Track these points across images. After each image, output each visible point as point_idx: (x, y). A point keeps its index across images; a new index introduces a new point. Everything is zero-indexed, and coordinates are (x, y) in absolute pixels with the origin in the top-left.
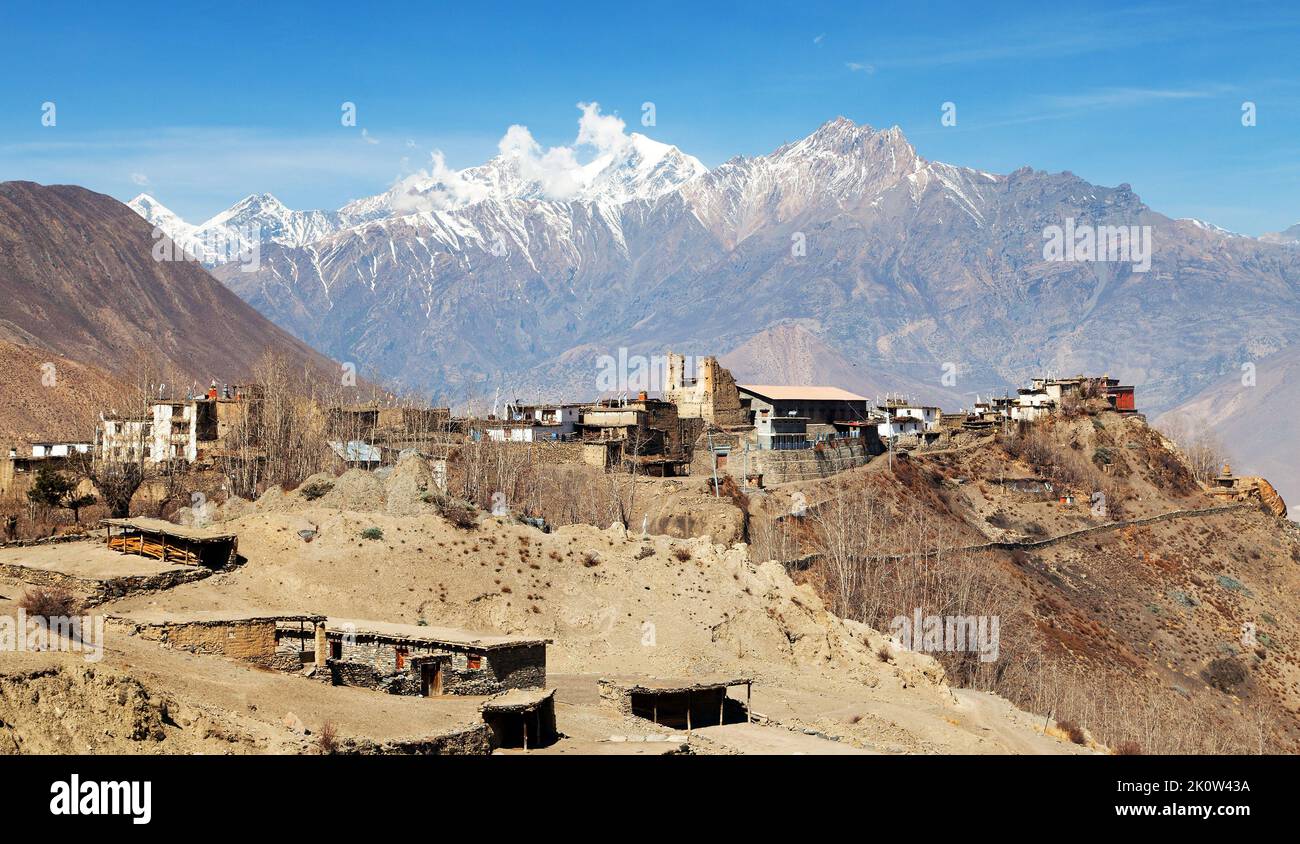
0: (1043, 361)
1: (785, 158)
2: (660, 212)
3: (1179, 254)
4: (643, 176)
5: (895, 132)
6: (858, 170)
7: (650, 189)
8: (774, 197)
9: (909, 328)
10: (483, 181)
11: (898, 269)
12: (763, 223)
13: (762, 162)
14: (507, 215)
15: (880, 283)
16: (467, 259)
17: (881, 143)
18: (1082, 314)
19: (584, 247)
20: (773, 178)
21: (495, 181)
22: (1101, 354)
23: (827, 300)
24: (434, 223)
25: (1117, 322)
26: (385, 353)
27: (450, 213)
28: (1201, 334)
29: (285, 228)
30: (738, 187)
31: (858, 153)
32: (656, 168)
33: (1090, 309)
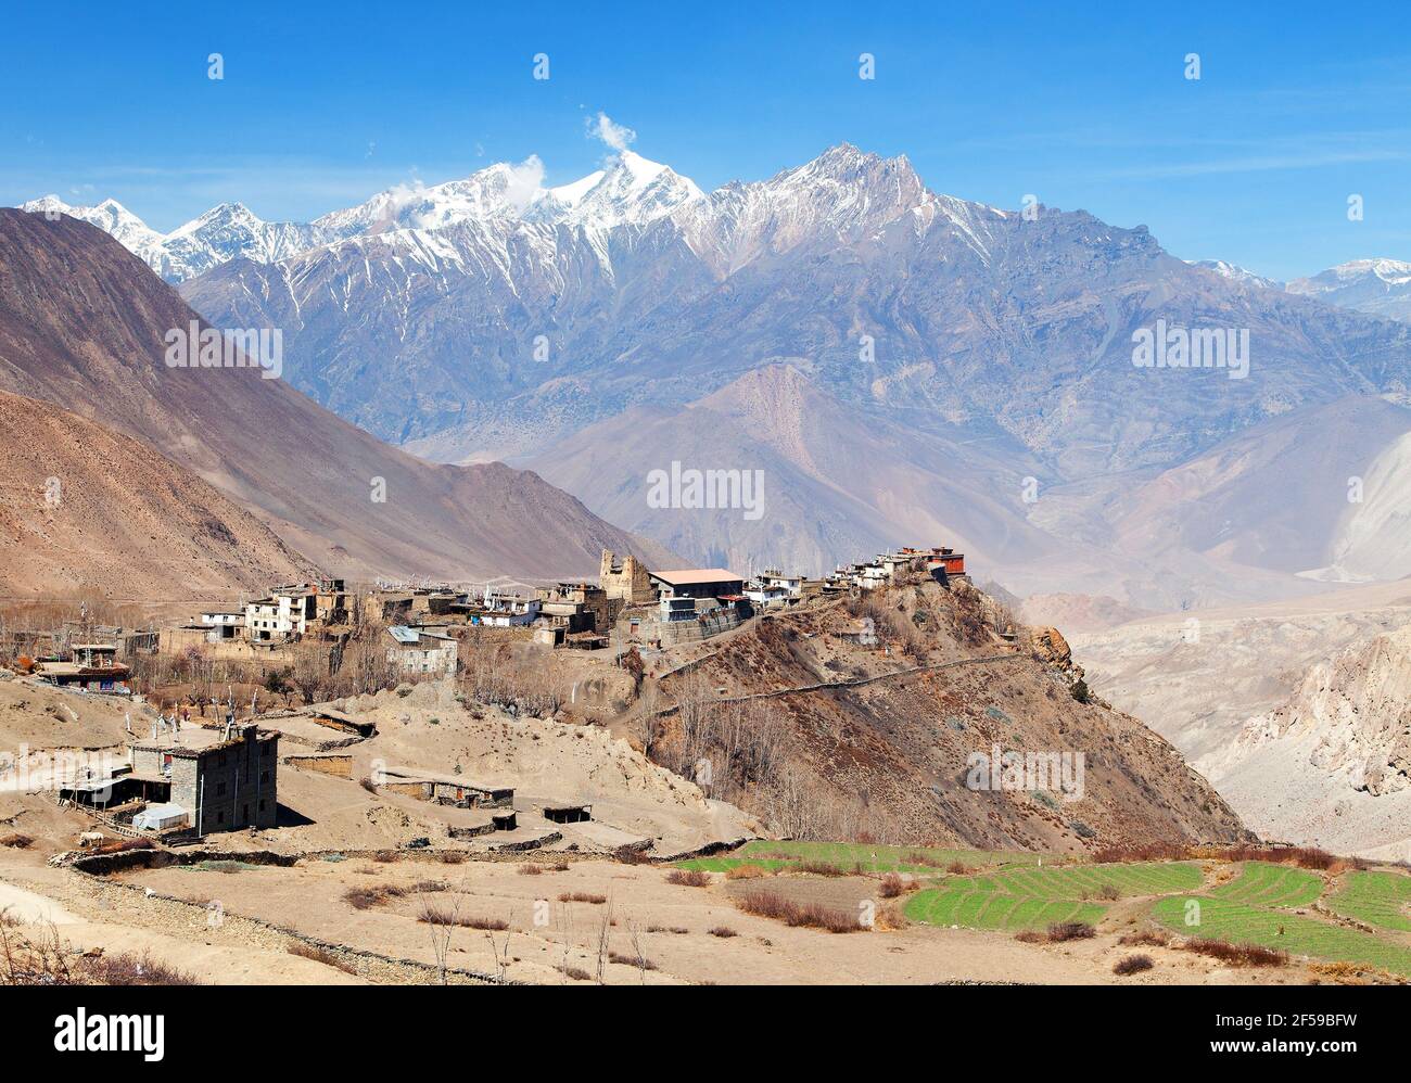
0: (1045, 410)
1: (785, 185)
2: (649, 239)
3: (1196, 302)
4: (633, 197)
5: (901, 161)
6: (860, 200)
7: (640, 212)
8: (771, 227)
9: (906, 371)
10: (464, 197)
11: (897, 308)
12: (758, 253)
13: (760, 188)
14: (488, 236)
15: (878, 322)
16: (445, 282)
17: (886, 172)
18: (1089, 362)
19: (568, 273)
20: (770, 206)
21: (477, 197)
22: (1106, 405)
23: (822, 338)
24: (411, 242)
25: (1125, 373)
26: (356, 378)
27: (428, 232)
28: (1214, 387)
29: (256, 240)
30: (733, 214)
31: (862, 182)
32: (648, 189)
33: (1099, 357)
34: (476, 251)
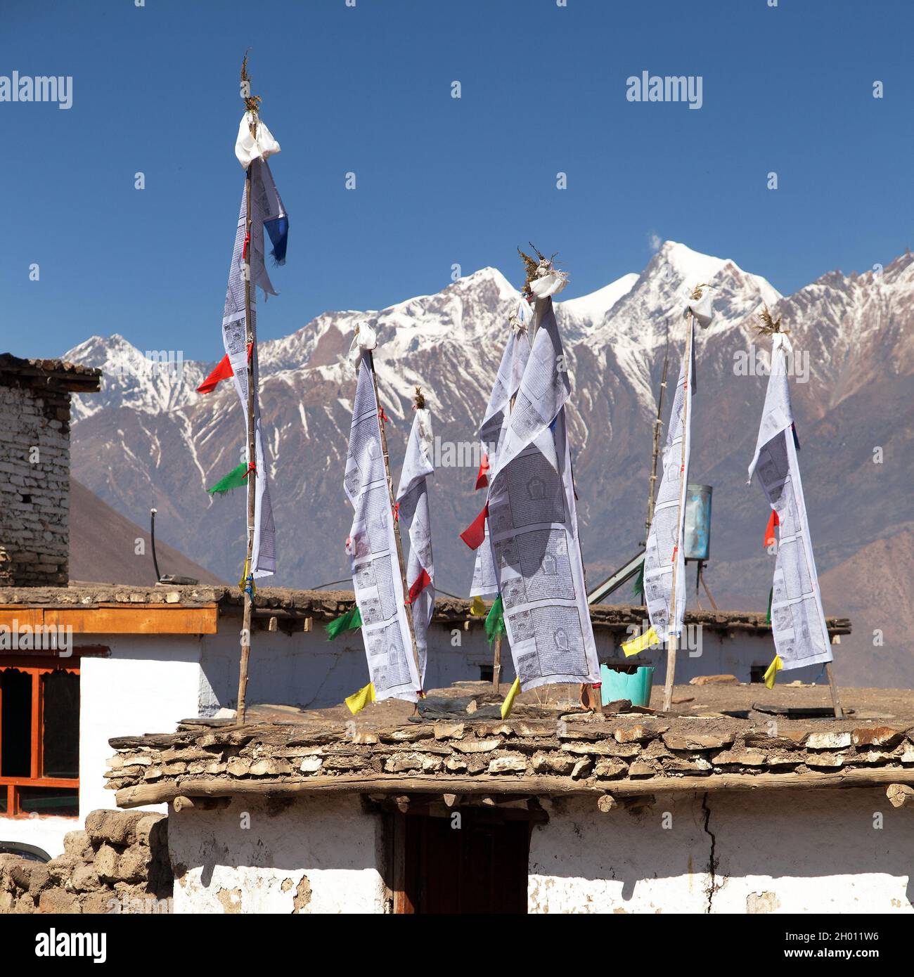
1: (908, 273)
8: (889, 336)
10: (438, 317)
13: (870, 281)
14: (476, 367)
19: (593, 414)
20: (888, 306)
21: (457, 316)
26: (291, 575)
27: (391, 364)
29: (142, 387)
30: (831, 320)
34: (459, 388)
